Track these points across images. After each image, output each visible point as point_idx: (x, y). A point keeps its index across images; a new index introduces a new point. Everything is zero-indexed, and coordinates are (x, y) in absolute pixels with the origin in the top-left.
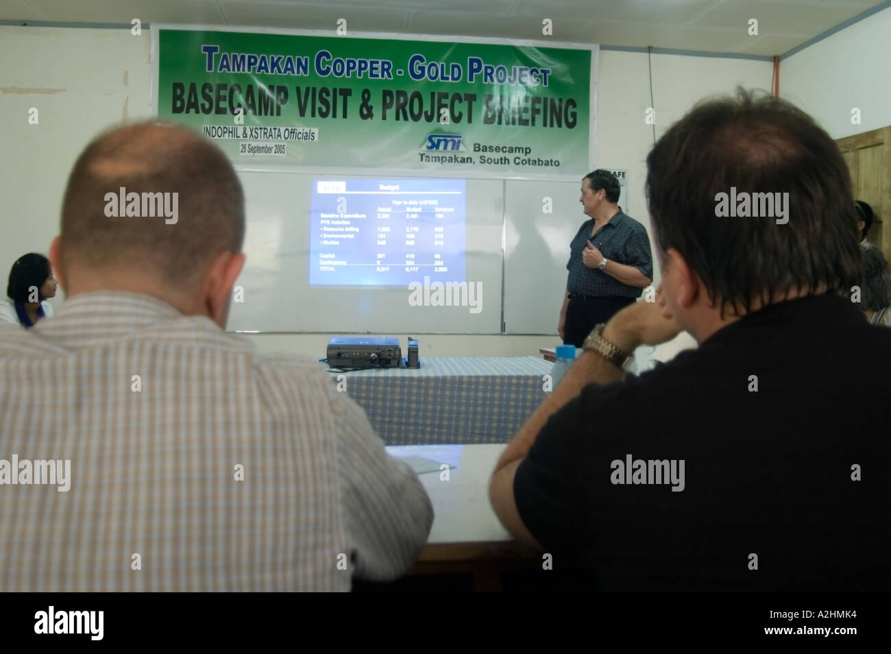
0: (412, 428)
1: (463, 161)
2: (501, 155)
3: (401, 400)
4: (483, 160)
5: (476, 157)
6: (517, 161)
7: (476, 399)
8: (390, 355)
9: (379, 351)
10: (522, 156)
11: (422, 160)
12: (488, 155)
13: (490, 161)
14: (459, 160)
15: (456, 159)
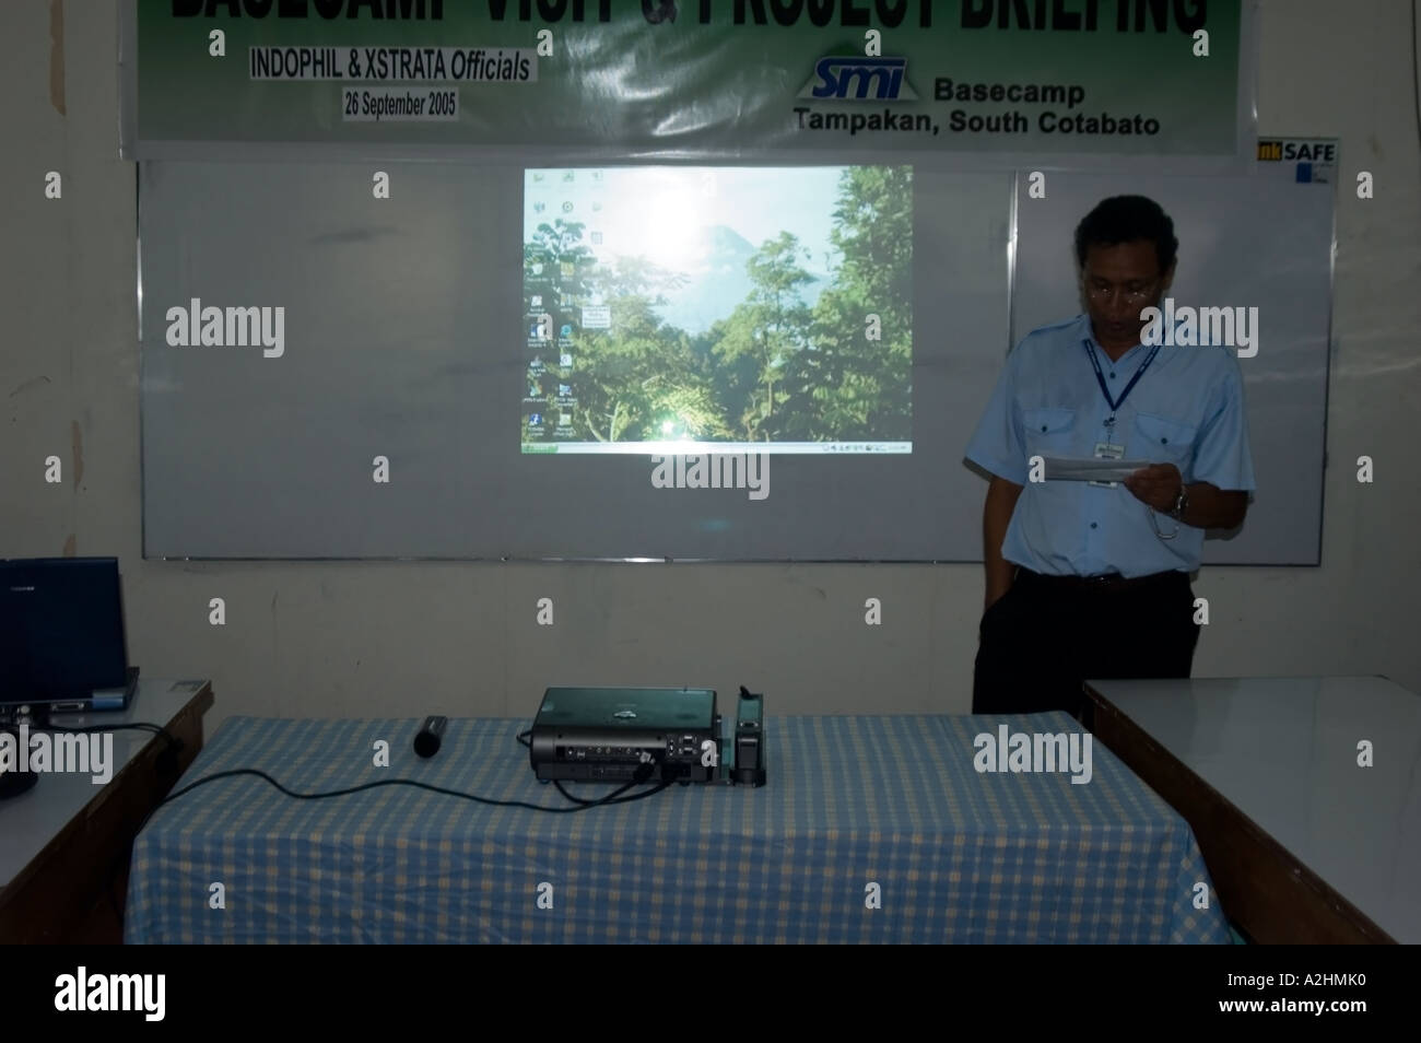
1: (907, 124)
2: (1005, 107)
3: (712, 890)
4: (959, 122)
5: (940, 113)
6: (1048, 122)
9: (661, 744)
10: (1062, 110)
11: (801, 124)
12: (972, 108)
13: (977, 124)
14: (898, 122)
15: (890, 121)
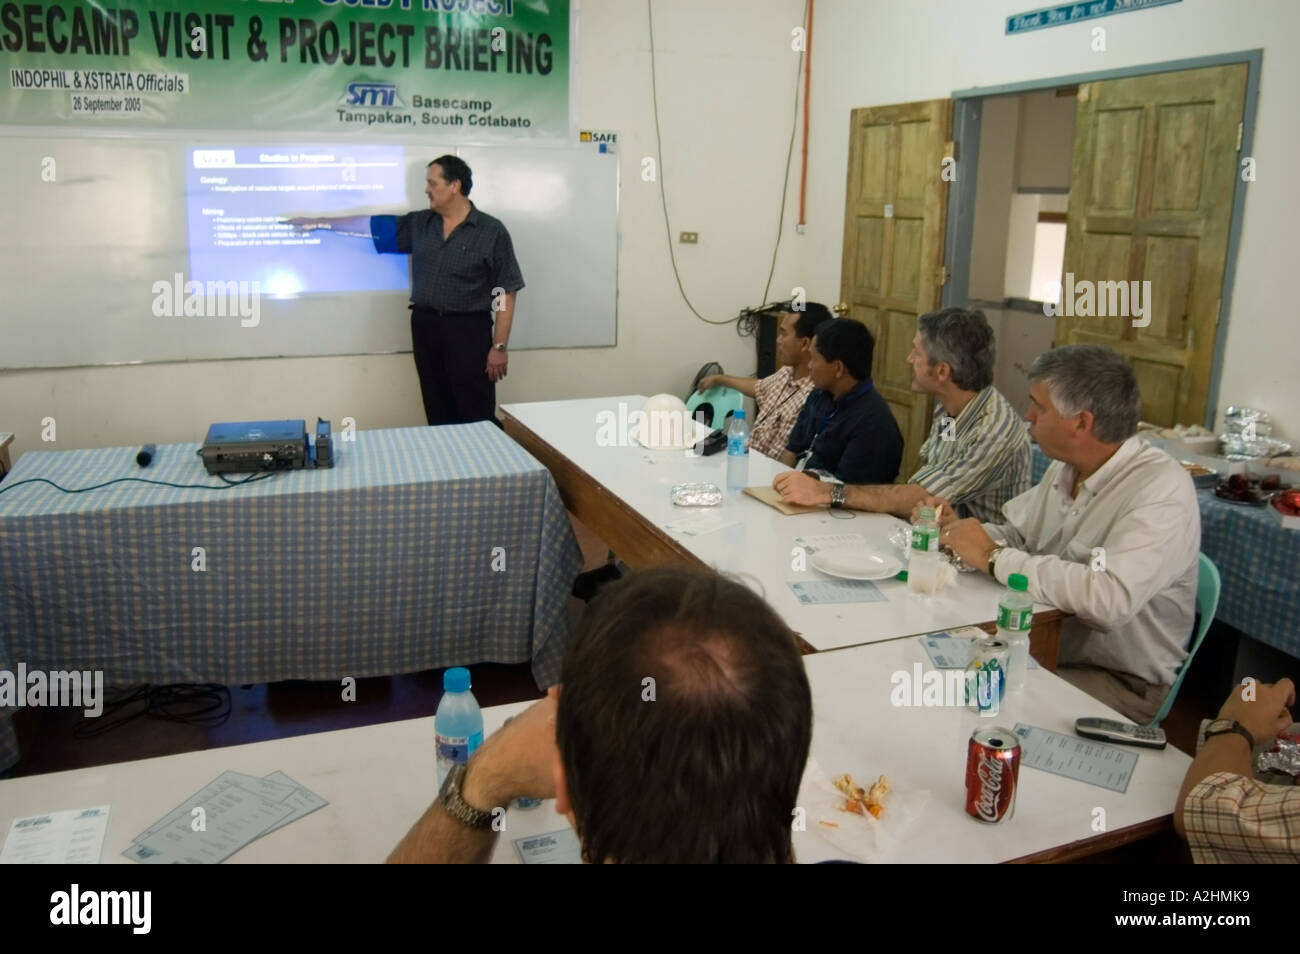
0: (323, 557)
1: (399, 120)
2: (450, 112)
3: (307, 523)
4: (426, 119)
5: (417, 114)
6: (473, 119)
7: (407, 512)
8: (290, 454)
9: (276, 449)
10: (480, 114)
11: (341, 119)
12: (433, 111)
13: (436, 120)
14: (394, 118)
15: (389, 118)
